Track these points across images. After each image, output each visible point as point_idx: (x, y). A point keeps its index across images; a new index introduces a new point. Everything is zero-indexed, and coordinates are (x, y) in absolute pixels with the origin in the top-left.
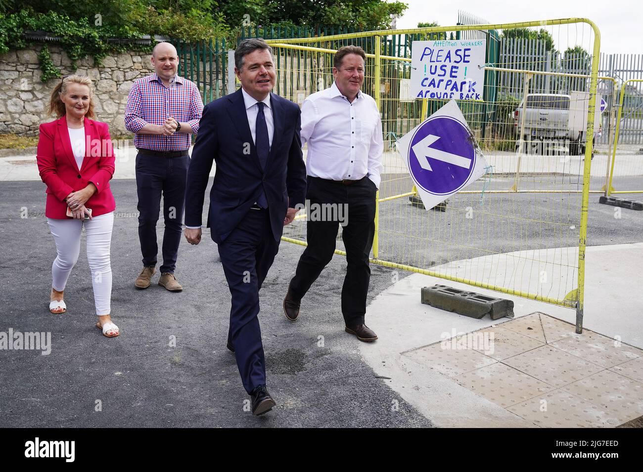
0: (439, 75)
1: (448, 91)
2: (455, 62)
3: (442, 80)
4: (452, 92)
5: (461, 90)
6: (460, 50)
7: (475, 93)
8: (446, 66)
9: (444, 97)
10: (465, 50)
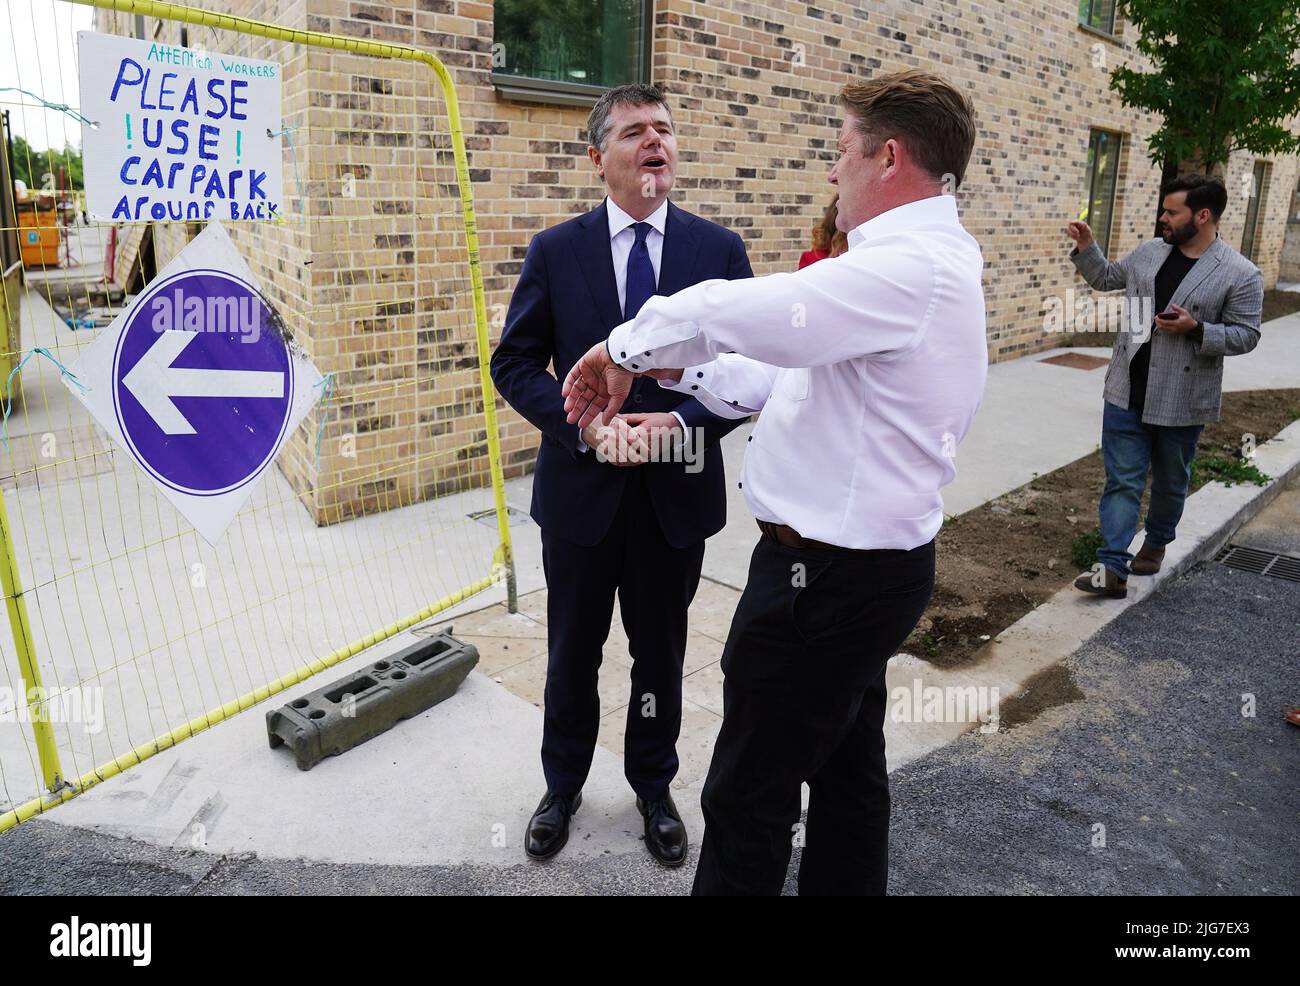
0: (170, 151)
1: (200, 198)
2: (210, 114)
3: (180, 166)
4: (208, 199)
5: (232, 195)
6: (221, 82)
7: (266, 201)
8: (185, 124)
9: (189, 216)
10: (235, 84)
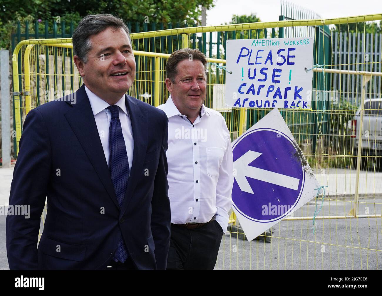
0: (259, 80)
1: (271, 99)
2: (278, 64)
3: (263, 86)
4: (274, 99)
5: (285, 97)
6: (283, 50)
7: (302, 101)
8: (266, 69)
9: (265, 106)
10: (289, 50)
